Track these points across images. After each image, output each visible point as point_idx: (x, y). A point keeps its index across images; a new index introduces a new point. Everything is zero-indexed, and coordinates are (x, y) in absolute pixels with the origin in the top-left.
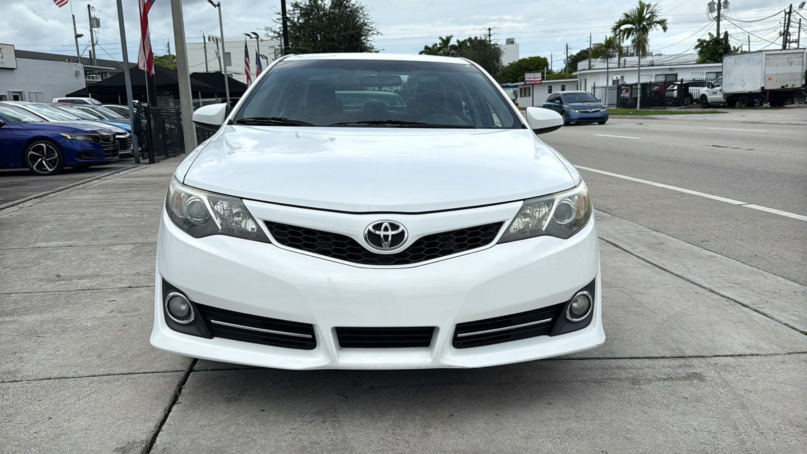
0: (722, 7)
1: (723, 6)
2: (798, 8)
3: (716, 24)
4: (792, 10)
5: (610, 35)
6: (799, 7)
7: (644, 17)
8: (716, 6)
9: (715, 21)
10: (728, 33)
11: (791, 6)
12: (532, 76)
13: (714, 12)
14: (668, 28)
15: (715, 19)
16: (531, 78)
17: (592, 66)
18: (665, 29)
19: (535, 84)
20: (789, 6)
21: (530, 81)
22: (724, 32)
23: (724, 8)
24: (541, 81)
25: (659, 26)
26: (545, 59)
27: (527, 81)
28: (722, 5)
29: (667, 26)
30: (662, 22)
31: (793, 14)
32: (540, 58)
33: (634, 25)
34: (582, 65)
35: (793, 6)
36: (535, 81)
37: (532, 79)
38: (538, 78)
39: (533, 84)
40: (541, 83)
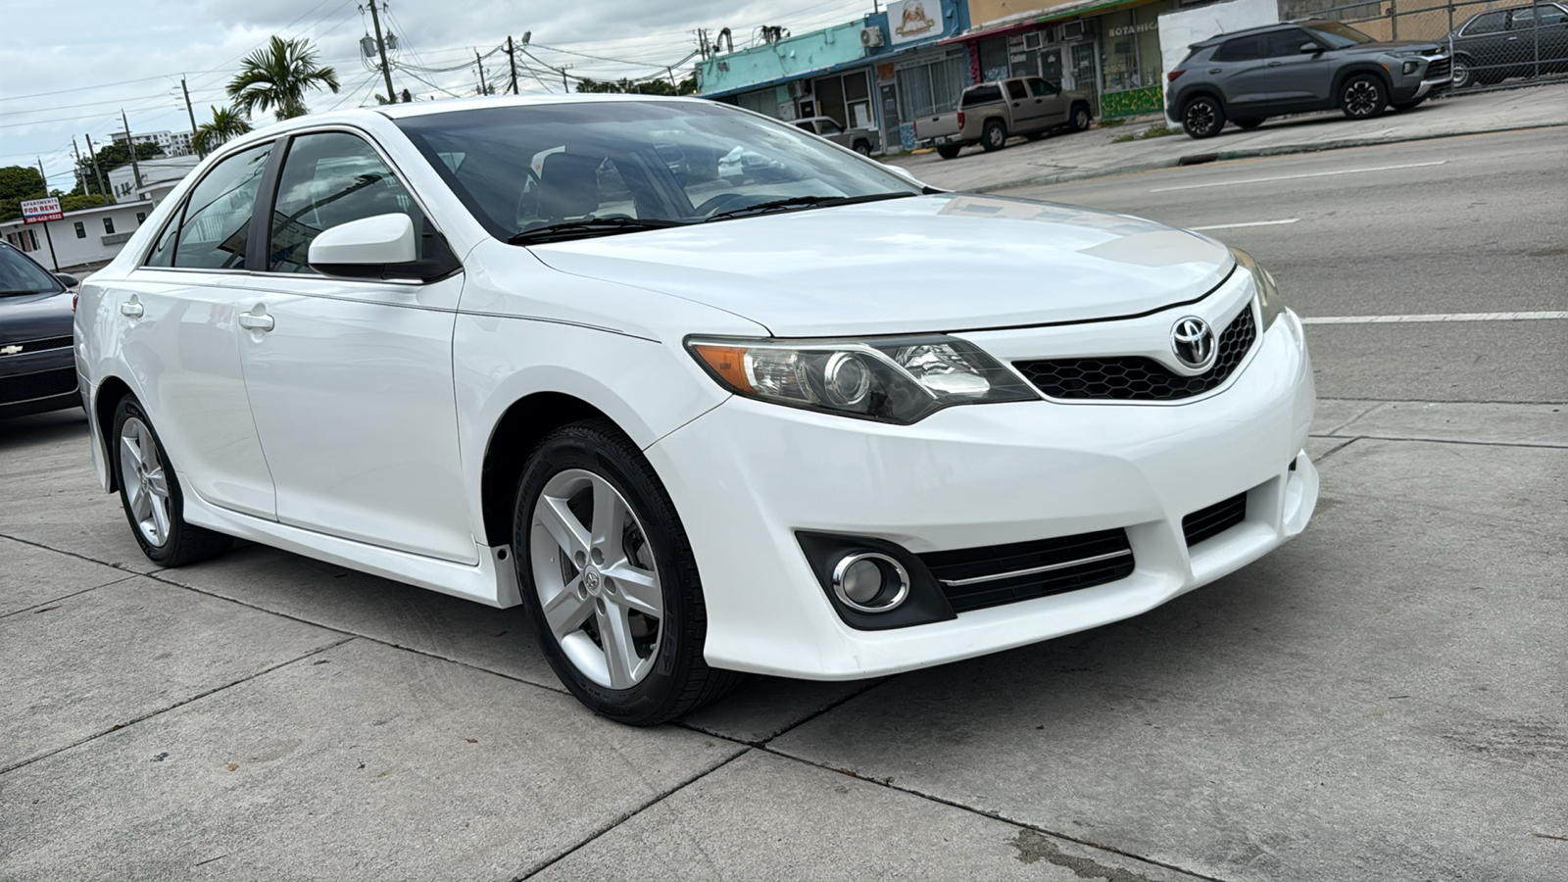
0: (387, 47)
1: (388, 44)
2: (521, 43)
3: (383, 77)
4: (514, 46)
5: (226, 103)
6: (523, 40)
7: (289, 67)
8: (375, 44)
9: (380, 72)
10: (410, 92)
11: (510, 39)
12: (38, 206)
13: (374, 55)
14: (341, 84)
15: (379, 69)
16: (36, 209)
17: (143, 176)
18: (334, 87)
19: (49, 220)
20: (507, 39)
21: (37, 216)
22: (402, 91)
23: (390, 48)
24: (61, 213)
25: (322, 83)
26: (32, 170)
27: (30, 217)
28: (386, 42)
29: (337, 81)
30: (325, 75)
31: (516, 53)
32: (22, 169)
33: (274, 83)
34: (120, 176)
35: (513, 39)
36: (48, 215)
37: (39, 212)
38: (52, 208)
39: (45, 222)
40: (63, 218)
